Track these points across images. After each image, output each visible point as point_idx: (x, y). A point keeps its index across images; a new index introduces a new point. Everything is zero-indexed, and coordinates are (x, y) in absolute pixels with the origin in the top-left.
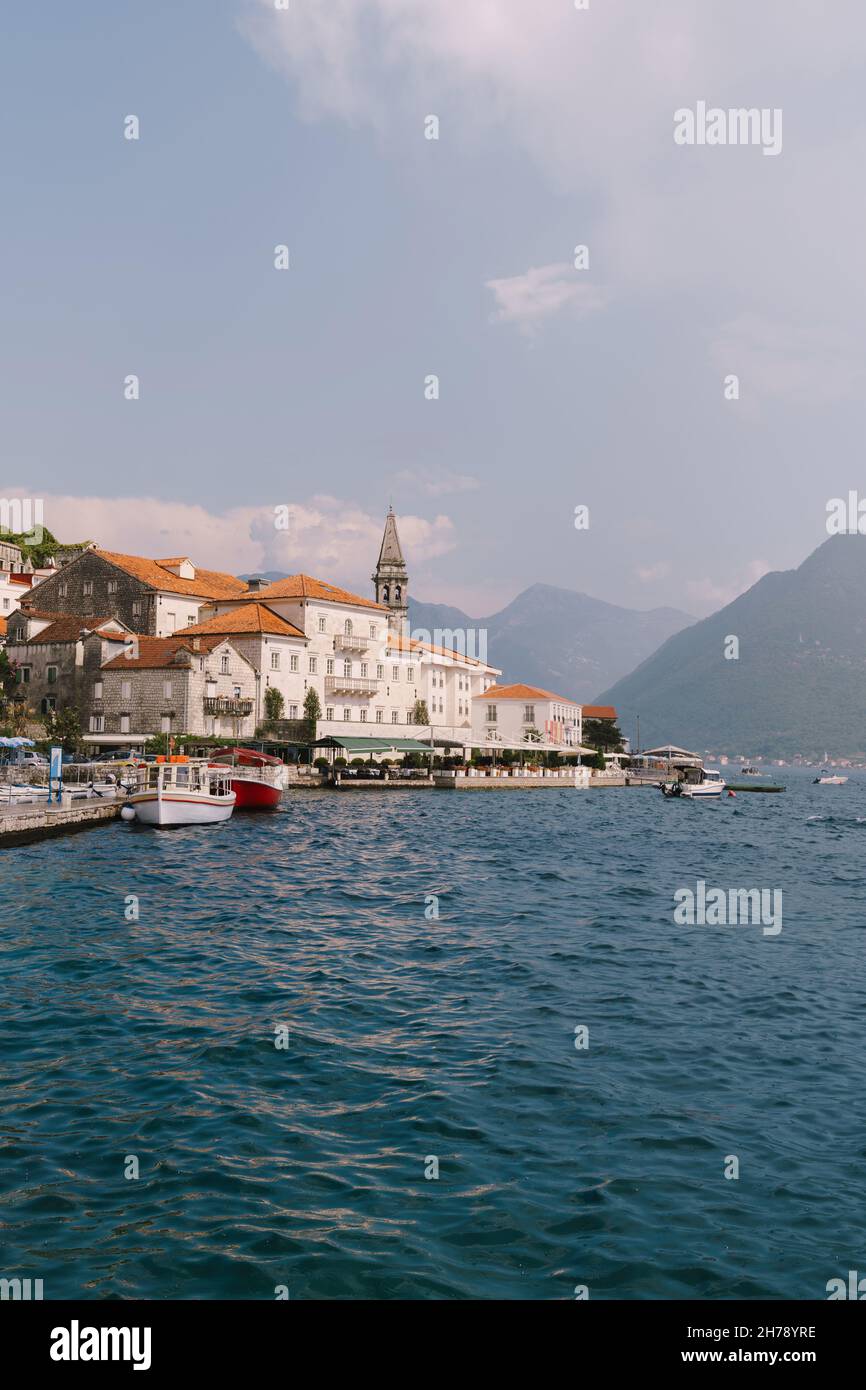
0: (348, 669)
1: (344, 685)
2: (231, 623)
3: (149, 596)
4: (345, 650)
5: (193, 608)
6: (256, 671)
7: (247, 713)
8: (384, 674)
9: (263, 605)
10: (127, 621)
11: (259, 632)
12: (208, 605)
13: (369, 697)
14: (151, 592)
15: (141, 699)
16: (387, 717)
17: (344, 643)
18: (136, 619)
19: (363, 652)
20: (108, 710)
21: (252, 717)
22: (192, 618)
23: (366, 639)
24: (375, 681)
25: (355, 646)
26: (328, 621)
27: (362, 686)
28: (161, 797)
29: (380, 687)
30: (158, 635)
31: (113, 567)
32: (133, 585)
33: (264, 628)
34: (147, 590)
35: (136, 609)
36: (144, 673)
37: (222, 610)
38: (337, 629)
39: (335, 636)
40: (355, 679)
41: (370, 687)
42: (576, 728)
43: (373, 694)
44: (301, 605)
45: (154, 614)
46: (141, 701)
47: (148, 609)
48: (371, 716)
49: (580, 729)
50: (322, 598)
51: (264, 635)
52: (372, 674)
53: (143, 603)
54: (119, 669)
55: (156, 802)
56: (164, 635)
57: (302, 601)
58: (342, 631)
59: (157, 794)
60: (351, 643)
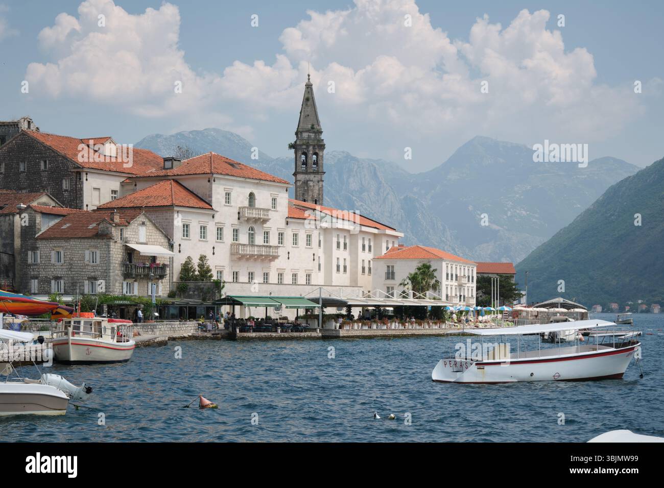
0: (251, 236)
1: (249, 251)
2: (148, 197)
3: (77, 172)
4: (248, 220)
5: (114, 184)
6: (169, 240)
7: (162, 277)
8: (285, 241)
9: (176, 181)
10: (57, 195)
11: (172, 206)
12: (128, 181)
13: (271, 261)
14: (79, 170)
15: (71, 264)
16: (288, 279)
17: (247, 214)
18: (66, 194)
19: (265, 221)
20: (43, 274)
21: (166, 280)
22: (114, 192)
23: (268, 210)
24: (277, 247)
25: (257, 216)
26: (233, 195)
27: (264, 251)
28: (70, 342)
29: (282, 252)
30: (85, 208)
31: (45, 147)
32: (62, 163)
33: (177, 203)
34: (75, 168)
35: (66, 185)
36: (72, 242)
37: (140, 185)
38: (242, 202)
39: (240, 208)
40: (257, 246)
41: (272, 252)
42: (470, 284)
43: (275, 257)
44: (209, 181)
45: (81, 189)
46: (71, 266)
47: (76, 185)
48: (273, 278)
49: (474, 285)
50: (228, 175)
51: (176, 208)
52: (273, 242)
53: (71, 180)
54: (51, 239)
55: (66, 346)
56: (90, 208)
57: (209, 177)
58: (246, 203)
59: (68, 340)
60: (254, 214)
